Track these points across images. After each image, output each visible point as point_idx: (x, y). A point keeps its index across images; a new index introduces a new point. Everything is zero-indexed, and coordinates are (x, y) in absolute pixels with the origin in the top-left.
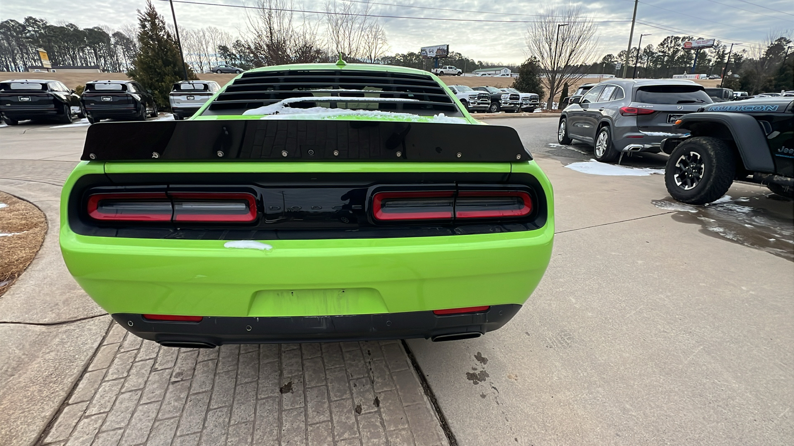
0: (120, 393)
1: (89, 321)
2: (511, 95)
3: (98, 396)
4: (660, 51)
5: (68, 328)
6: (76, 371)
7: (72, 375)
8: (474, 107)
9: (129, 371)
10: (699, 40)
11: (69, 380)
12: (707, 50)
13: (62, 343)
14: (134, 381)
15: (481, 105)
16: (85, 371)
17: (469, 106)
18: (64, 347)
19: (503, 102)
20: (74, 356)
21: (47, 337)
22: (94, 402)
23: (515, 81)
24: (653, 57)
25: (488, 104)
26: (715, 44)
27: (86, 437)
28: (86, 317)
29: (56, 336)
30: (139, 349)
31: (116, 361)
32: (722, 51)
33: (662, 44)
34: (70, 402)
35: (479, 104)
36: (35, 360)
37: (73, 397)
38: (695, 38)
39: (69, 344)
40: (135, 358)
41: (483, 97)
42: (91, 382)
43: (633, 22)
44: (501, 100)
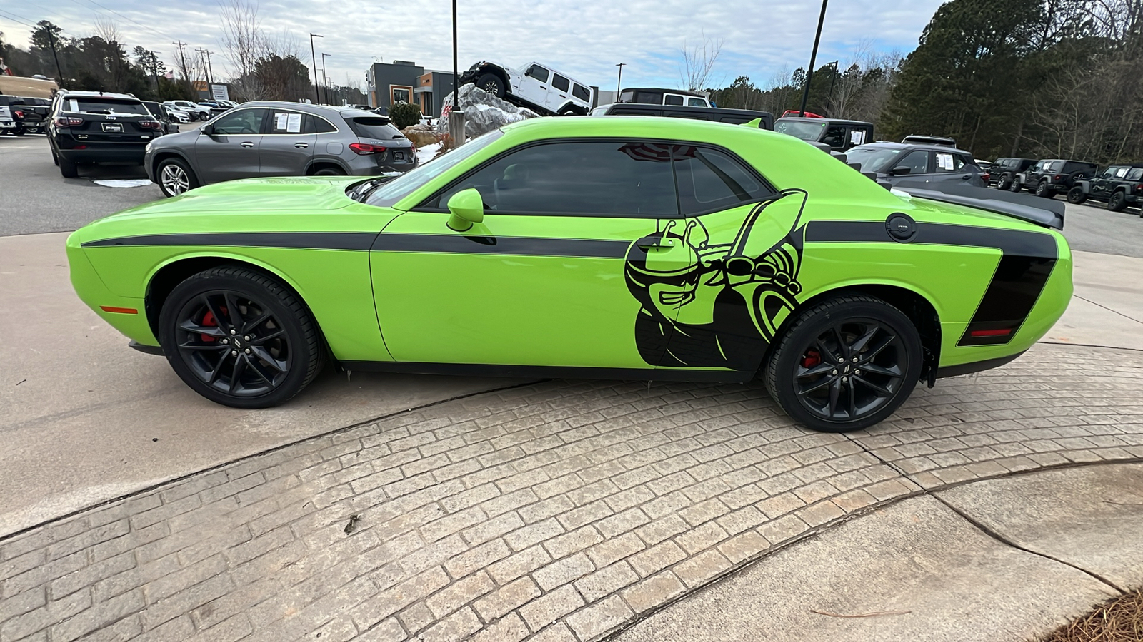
0: (1001, 443)
1: (966, 510)
3: (1017, 453)
5: (993, 524)
6: (1020, 479)
7: (1025, 480)
9: (982, 447)
11: (1029, 479)
13: (1011, 513)
14: (985, 440)
16: (1011, 474)
18: (1013, 508)
20: (1011, 491)
21: (1024, 534)
22: (1023, 453)
27: (1043, 444)
28: (963, 519)
29: (1014, 526)
30: (957, 451)
31: (982, 458)
34: (1039, 466)
36: (1049, 521)
37: (1035, 467)
39: (1006, 506)
40: (966, 449)
42: (1015, 465)
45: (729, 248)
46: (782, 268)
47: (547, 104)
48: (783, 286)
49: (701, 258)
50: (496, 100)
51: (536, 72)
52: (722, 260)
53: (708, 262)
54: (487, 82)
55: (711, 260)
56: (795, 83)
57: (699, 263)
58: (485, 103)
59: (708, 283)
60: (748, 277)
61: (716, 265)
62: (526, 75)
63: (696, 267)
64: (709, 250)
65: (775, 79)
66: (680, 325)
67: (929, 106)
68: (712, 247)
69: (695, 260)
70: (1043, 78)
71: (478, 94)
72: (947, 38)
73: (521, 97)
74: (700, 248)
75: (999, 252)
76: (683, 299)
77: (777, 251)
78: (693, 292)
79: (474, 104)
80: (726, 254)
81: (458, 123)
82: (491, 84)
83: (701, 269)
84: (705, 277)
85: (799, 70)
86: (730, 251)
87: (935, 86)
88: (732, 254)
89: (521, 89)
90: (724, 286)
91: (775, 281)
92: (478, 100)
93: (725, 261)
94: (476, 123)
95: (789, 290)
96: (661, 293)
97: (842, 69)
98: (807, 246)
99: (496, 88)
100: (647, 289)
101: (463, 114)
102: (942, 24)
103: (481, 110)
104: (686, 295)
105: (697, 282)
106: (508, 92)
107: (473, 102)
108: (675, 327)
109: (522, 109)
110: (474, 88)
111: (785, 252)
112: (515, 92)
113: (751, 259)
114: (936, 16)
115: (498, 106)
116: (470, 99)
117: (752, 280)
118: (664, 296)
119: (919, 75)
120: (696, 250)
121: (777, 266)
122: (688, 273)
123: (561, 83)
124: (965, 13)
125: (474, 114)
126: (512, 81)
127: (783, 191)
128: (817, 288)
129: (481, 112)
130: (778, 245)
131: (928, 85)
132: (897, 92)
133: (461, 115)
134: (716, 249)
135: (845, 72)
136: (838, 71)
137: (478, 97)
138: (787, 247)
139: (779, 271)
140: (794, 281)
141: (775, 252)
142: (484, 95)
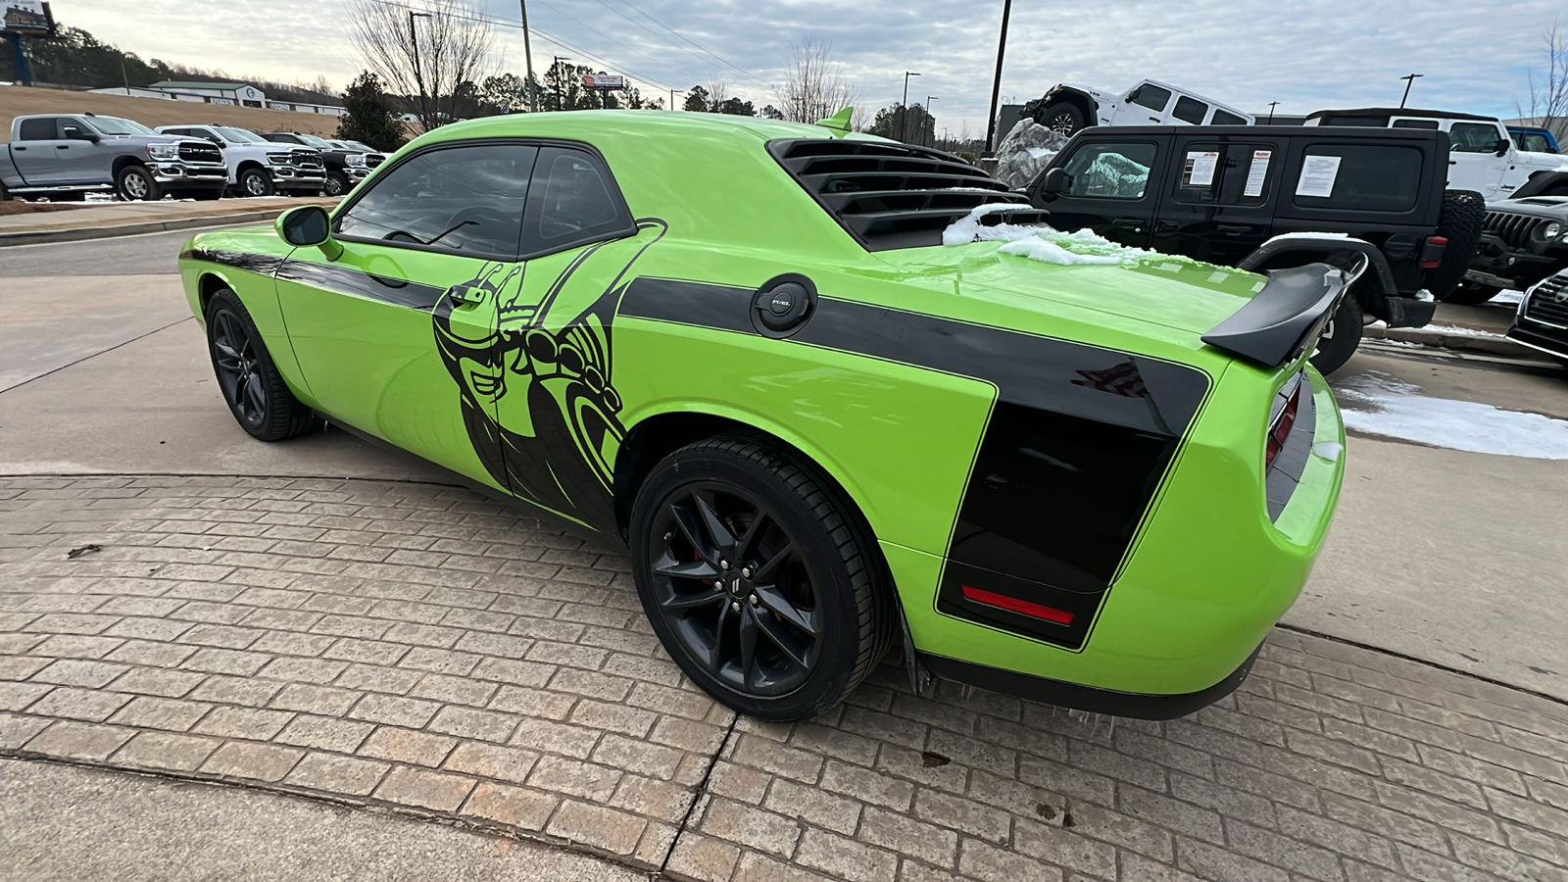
2: (368, 156)
4: (550, 87)
8: (287, 182)
10: (601, 75)
12: (615, 93)
15: (305, 178)
17: (274, 180)
19: (353, 171)
23: (341, 124)
24: (542, 95)
25: (322, 175)
26: (624, 85)
32: (634, 96)
33: (549, 74)
35: (299, 174)
38: (596, 70)
41: (305, 159)
43: (525, 27)
44: (347, 166)
45: (530, 312)
46: (590, 359)
48: (598, 392)
49: (504, 325)
52: (521, 331)
53: (508, 333)
54: (1056, 115)
55: (510, 330)
57: (499, 334)
58: (1045, 146)
59: (514, 368)
60: (554, 367)
61: (516, 338)
62: (1127, 101)
63: (496, 338)
64: (513, 313)
66: (507, 433)
68: (517, 309)
69: (496, 329)
71: (1036, 133)
74: (505, 309)
75: (987, 392)
76: (495, 389)
77: (580, 325)
78: (502, 380)
79: (1027, 149)
80: (526, 321)
82: (1063, 118)
83: (501, 343)
84: (509, 358)
86: (532, 318)
88: (534, 323)
90: (529, 377)
91: (587, 381)
92: (1036, 142)
93: (525, 333)
94: (1024, 176)
95: (607, 402)
96: (474, 375)
98: (619, 322)
99: (1069, 123)
100: (461, 366)
103: (1035, 157)
104: (497, 382)
105: (503, 363)
106: (1090, 127)
107: (1026, 145)
108: (499, 432)
110: (1032, 124)
111: (590, 330)
113: (551, 335)
116: (1022, 142)
117: (559, 373)
118: (477, 380)
120: (500, 311)
121: (583, 352)
122: (491, 347)
125: (1024, 163)
126: (1100, 111)
128: (642, 407)
129: (1035, 160)
130: (582, 317)
133: (991, 164)
134: (520, 313)
137: (1036, 138)
138: (593, 320)
139: (587, 363)
140: (608, 384)
141: (578, 328)
142: (1046, 135)
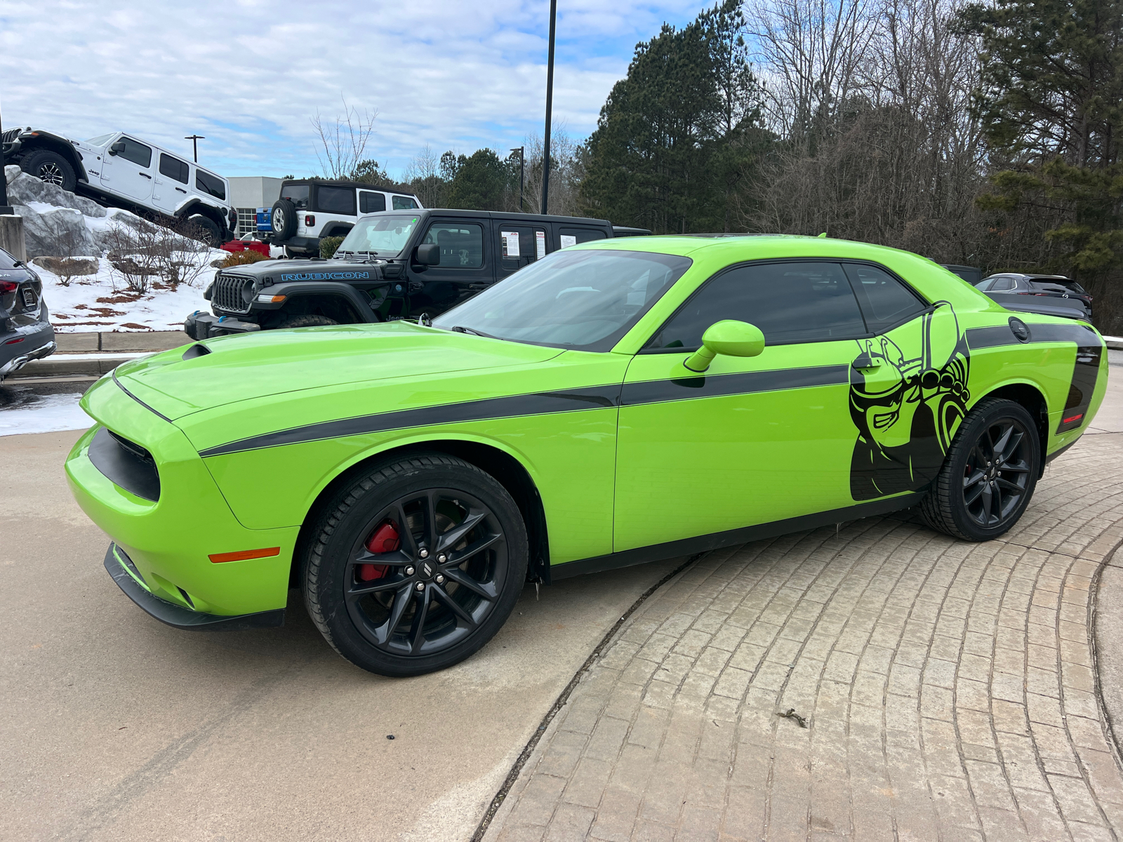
45: (920, 362)
46: (957, 378)
47: (155, 201)
48: (958, 395)
49: (904, 374)
50: (65, 194)
51: (129, 149)
52: (919, 375)
53: (909, 378)
54: (40, 164)
55: (910, 376)
56: (445, 173)
57: (903, 381)
58: (43, 199)
59: (908, 401)
60: (935, 390)
61: (915, 380)
62: (114, 152)
63: (901, 384)
64: (907, 366)
65: (416, 167)
66: (885, 449)
67: (629, 206)
68: (908, 362)
69: (900, 378)
70: (738, 175)
71: (30, 184)
72: (632, 124)
73: (107, 190)
74: (900, 365)
75: (1076, 345)
76: (891, 420)
77: (954, 360)
78: (897, 412)
79: (24, 202)
80: (920, 368)
81: (12, 237)
82: (49, 167)
83: (905, 386)
84: (907, 394)
85: (447, 154)
86: (922, 365)
87: (631, 182)
88: (924, 368)
89: (107, 177)
90: (919, 401)
91: (954, 391)
92: (31, 195)
93: (921, 375)
95: (962, 399)
96: (876, 416)
97: (503, 156)
98: (971, 353)
99: (58, 173)
100: (864, 414)
101: (20, 219)
102: (621, 106)
103: (42, 212)
104: (893, 414)
105: (901, 401)
106: (80, 180)
107: (22, 198)
108: (882, 453)
109: (113, 211)
110: (19, 174)
111: (959, 361)
112: (94, 182)
113: (937, 371)
114: (613, 96)
115: (68, 204)
116: (15, 193)
117: (938, 393)
118: (878, 419)
119: (609, 168)
120: (898, 367)
121: (954, 375)
122: (895, 392)
123: (174, 168)
124: (645, 95)
126: (88, 163)
127: (935, 304)
128: (980, 393)
130: (954, 354)
131: (622, 181)
132: (588, 189)
134: (912, 364)
135: (506, 160)
136: (497, 159)
137: (31, 190)
138: (960, 356)
139: (956, 380)
140: (965, 388)
141: (954, 363)
142: (41, 187)
